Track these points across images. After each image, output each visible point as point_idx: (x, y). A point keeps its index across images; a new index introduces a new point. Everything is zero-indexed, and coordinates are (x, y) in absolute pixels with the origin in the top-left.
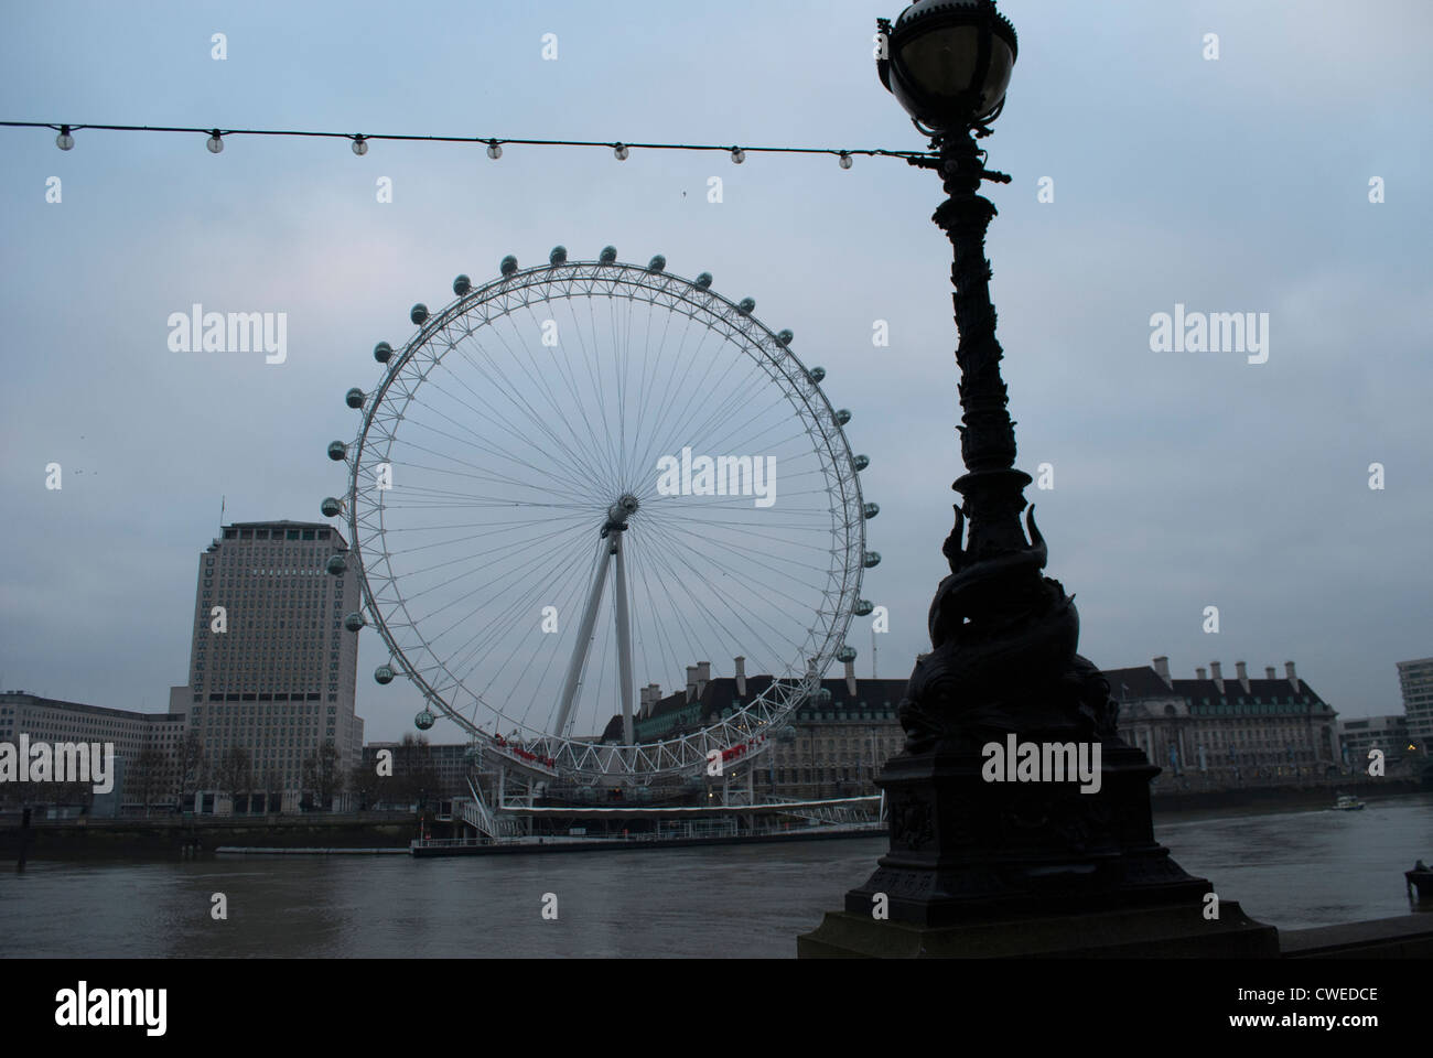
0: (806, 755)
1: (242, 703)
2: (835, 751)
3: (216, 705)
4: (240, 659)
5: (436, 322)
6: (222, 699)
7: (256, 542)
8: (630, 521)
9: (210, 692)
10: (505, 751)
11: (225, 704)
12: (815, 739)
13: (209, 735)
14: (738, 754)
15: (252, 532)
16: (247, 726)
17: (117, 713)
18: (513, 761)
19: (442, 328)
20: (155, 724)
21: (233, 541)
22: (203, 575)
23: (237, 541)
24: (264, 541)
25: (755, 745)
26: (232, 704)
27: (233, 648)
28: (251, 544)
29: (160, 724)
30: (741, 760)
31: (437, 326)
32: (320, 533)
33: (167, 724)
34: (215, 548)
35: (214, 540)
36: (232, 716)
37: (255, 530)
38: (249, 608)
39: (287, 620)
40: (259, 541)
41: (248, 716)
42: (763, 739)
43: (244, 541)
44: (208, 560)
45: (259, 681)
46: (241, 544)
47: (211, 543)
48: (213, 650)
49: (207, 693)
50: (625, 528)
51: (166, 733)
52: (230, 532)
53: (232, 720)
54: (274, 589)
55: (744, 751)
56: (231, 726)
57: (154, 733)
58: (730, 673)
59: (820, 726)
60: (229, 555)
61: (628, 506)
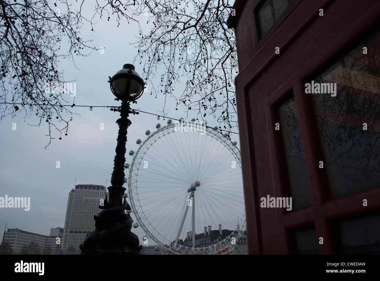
0: (237, 251)
1: (79, 234)
2: (245, 250)
3: (71, 234)
4: (78, 221)
5: (161, 129)
6: (73, 232)
7: (84, 190)
8: (197, 188)
9: (70, 231)
10: (169, 249)
11: (74, 234)
12: (240, 247)
13: (69, 242)
14: (226, 251)
15: (83, 187)
16: (79, 240)
17: (39, 235)
18: (171, 252)
19: (162, 131)
20: (48, 239)
21: (78, 189)
22: (70, 199)
23: (79, 189)
24: (86, 190)
25: (231, 248)
26: (76, 234)
27: (77, 219)
28: (83, 190)
29: (50, 239)
30: (227, 252)
31: (161, 130)
32: (101, 188)
33: (52, 239)
34: (73, 191)
35: (72, 189)
36: (75, 237)
37: (84, 187)
38: (81, 208)
39: (91, 211)
40: (85, 190)
41: (80, 237)
42: (232, 247)
43: (81, 190)
44: (71, 194)
45: (83, 228)
46: (80, 190)
47: (71, 190)
48: (71, 219)
49: (69, 230)
50: (195, 190)
51: (51, 241)
52: (77, 187)
53: (75, 238)
54: (88, 202)
55: (228, 250)
56: (75, 240)
57: (48, 241)
58: (217, 229)
59: (241, 243)
60: (77, 193)
61: (198, 184)
